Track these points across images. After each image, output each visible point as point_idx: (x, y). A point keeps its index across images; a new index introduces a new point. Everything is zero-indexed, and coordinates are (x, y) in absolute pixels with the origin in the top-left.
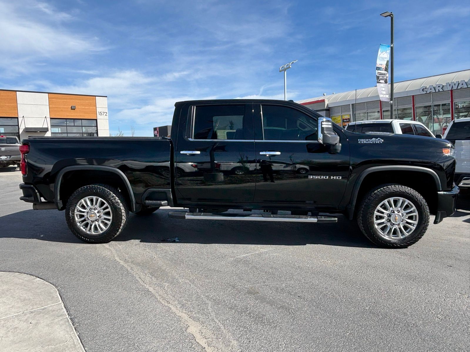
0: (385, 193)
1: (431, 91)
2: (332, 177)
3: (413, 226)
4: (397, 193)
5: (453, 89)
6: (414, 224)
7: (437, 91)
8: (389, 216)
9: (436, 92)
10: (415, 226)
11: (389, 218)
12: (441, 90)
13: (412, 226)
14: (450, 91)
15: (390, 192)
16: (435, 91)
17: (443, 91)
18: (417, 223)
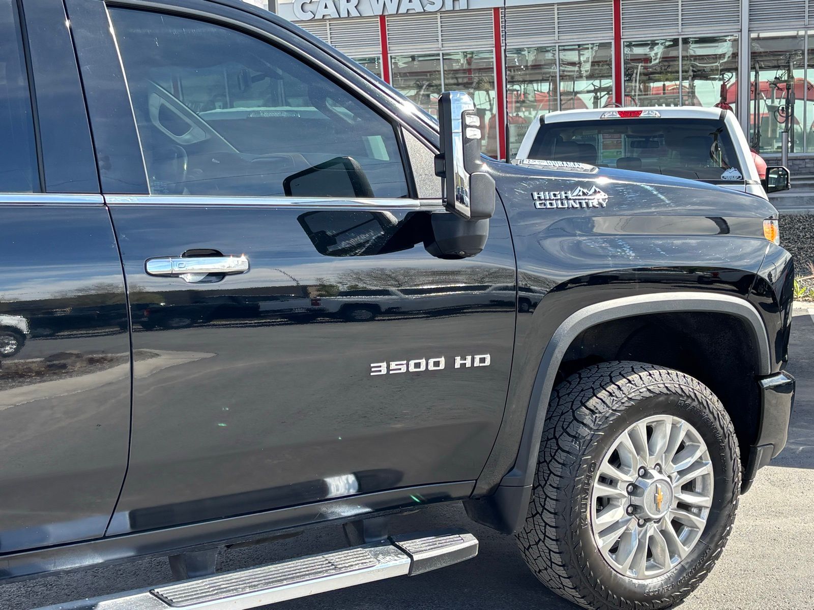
0: (627, 404)
1: (326, 12)
2: (458, 362)
3: (698, 515)
4: (661, 399)
5: (386, 13)
6: (700, 508)
7: (344, 14)
8: (634, 489)
9: (340, 17)
10: (706, 513)
11: (636, 500)
12: (354, 13)
13: (694, 514)
14: (379, 19)
15: (639, 398)
16: (339, 15)
17: (361, 17)
18: (709, 504)
